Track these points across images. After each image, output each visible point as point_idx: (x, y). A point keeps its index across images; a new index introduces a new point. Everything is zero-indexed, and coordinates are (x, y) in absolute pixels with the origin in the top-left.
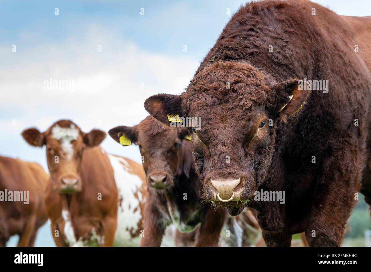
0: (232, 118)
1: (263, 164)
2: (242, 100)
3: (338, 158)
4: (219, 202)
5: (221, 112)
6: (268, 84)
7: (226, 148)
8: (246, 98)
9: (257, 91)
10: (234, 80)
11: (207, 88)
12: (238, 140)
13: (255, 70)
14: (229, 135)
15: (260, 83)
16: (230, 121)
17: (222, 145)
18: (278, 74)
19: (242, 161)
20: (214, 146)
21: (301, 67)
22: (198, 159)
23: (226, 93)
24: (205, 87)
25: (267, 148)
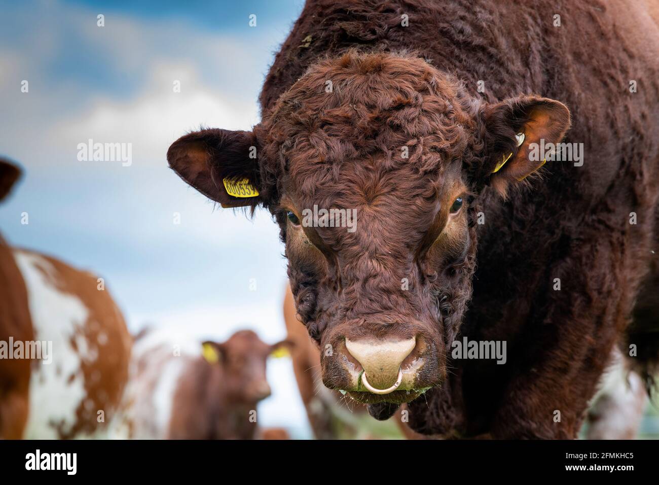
0: (393, 193)
1: (457, 300)
2: (415, 150)
3: (581, 261)
4: (361, 393)
5: (363, 177)
6: (467, 108)
7: (380, 266)
8: (424, 145)
9: (447, 128)
10: (394, 102)
11: (328, 119)
12: (408, 246)
13: (436, 75)
14: (387, 234)
15: (451, 107)
16: (387, 200)
17: (371, 257)
18: (468, 70)
19: (416, 296)
20: (351, 260)
21: (513, 50)
22: (301, 286)
23: (374, 131)
24: (322, 116)
25: (466, 260)
